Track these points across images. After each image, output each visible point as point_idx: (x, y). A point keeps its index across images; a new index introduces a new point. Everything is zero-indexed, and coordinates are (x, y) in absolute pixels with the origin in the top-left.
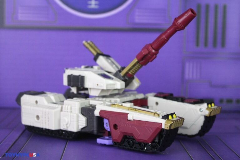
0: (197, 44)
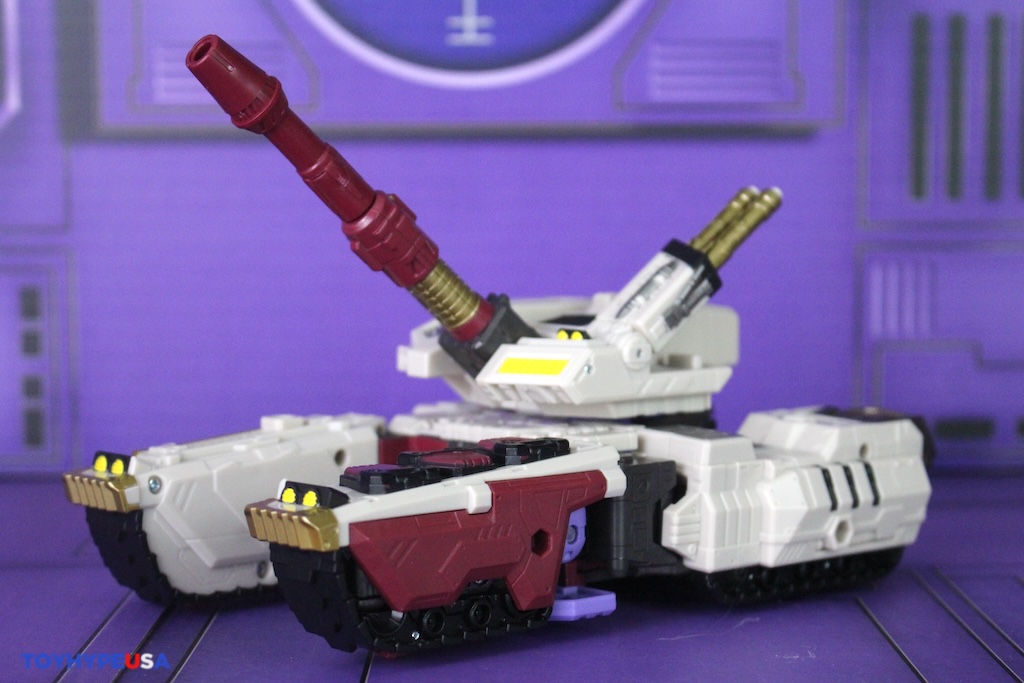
0: (918, 190)
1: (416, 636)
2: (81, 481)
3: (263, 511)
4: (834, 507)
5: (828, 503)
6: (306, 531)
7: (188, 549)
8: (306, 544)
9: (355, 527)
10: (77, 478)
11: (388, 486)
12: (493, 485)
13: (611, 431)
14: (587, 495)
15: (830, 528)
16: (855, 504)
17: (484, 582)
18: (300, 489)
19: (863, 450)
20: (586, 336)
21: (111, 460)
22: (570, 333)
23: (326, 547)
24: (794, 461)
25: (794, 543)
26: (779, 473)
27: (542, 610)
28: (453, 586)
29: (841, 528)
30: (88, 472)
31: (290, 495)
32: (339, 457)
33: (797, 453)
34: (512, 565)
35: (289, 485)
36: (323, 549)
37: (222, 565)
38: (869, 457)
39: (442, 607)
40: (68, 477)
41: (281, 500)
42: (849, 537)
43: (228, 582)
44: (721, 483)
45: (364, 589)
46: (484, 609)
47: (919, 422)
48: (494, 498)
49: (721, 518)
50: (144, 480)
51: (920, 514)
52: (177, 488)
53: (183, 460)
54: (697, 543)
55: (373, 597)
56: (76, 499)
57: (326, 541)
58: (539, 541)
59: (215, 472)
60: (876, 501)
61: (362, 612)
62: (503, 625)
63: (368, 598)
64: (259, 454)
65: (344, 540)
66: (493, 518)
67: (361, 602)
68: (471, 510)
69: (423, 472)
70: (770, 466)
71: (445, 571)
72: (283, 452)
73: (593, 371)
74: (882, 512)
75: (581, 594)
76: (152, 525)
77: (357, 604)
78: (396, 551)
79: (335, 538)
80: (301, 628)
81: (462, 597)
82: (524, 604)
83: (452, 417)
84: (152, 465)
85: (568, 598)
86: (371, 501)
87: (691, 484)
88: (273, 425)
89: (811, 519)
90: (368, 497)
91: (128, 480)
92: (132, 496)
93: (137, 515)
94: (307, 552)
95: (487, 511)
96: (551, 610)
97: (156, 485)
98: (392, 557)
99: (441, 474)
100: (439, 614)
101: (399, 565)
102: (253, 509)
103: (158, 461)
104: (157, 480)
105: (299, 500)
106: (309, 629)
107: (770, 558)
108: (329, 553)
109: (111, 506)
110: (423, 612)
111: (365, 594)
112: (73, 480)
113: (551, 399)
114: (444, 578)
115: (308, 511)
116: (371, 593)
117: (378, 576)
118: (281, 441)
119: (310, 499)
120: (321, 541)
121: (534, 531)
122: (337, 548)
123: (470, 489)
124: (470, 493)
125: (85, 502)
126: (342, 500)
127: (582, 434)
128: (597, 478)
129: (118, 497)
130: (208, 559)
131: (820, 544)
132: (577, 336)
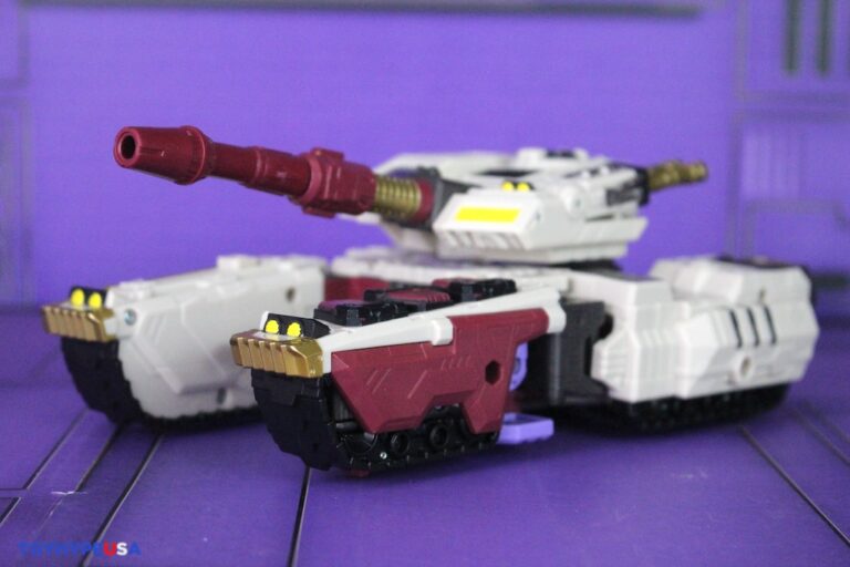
0: (791, 64)
1: (384, 456)
2: (61, 313)
3: (250, 341)
4: (740, 344)
5: (734, 341)
6: (293, 359)
7: (158, 376)
8: (293, 370)
9: (336, 355)
10: (57, 310)
11: (364, 319)
12: (456, 320)
13: (540, 274)
14: (532, 331)
15: (736, 363)
16: (757, 342)
17: (443, 408)
18: (284, 322)
19: (762, 294)
20: (531, 187)
21: (88, 293)
22: (515, 185)
23: (311, 373)
24: (705, 304)
25: (706, 377)
26: (694, 313)
27: (492, 434)
28: (419, 411)
29: (746, 364)
30: (66, 305)
31: (274, 326)
32: (290, 294)
33: (705, 296)
34: (470, 393)
35: (271, 317)
36: (309, 376)
37: (189, 392)
38: (768, 300)
39: (406, 431)
40: (48, 309)
41: (264, 331)
42: (751, 372)
43: (192, 407)
44: (645, 321)
45: (342, 413)
46: (442, 433)
47: (807, 271)
48: (456, 332)
49: (645, 353)
50: (120, 313)
51: (807, 353)
52: (149, 320)
53: (153, 295)
54: (623, 376)
55: (349, 420)
56: (54, 329)
57: (312, 368)
58: (492, 371)
59: (183, 306)
60: (774, 340)
61: (340, 433)
62: (458, 447)
63: (344, 421)
64: (221, 291)
65: (327, 368)
66: (454, 351)
67: (338, 425)
68: (435, 342)
69: (392, 307)
70: (686, 307)
71: (413, 396)
72: (240, 289)
73: (542, 219)
74: (778, 350)
75: (519, 421)
76: (126, 355)
77: (334, 425)
78: (372, 378)
79: (319, 365)
80: (275, 448)
81: (425, 421)
82: (477, 427)
83: (390, 260)
84: (126, 299)
85: (509, 423)
86: (349, 332)
87: (617, 322)
88: (230, 264)
89: (721, 355)
90: (346, 329)
91: (106, 312)
92: (111, 327)
93: (113, 345)
94: (292, 379)
95: (448, 342)
96: (499, 433)
97: (131, 317)
98: (369, 382)
99: (406, 310)
100: (404, 436)
101: (375, 390)
102: (240, 339)
103: (131, 295)
104: (131, 313)
105: (283, 331)
106: (284, 448)
107: (685, 390)
108: (315, 379)
109: (90, 336)
110: (391, 434)
111: (342, 417)
112: (53, 312)
113: (502, 244)
114: (410, 403)
115: (294, 341)
116: (346, 416)
117: (356, 401)
118: (239, 278)
119: (294, 330)
120: (308, 367)
121: (487, 363)
122: (321, 375)
123: (434, 323)
124: (433, 327)
125: (63, 332)
126: (325, 331)
127: (526, 276)
128: (540, 316)
129: (98, 328)
130: (176, 386)
131: (726, 378)
132: (523, 188)
